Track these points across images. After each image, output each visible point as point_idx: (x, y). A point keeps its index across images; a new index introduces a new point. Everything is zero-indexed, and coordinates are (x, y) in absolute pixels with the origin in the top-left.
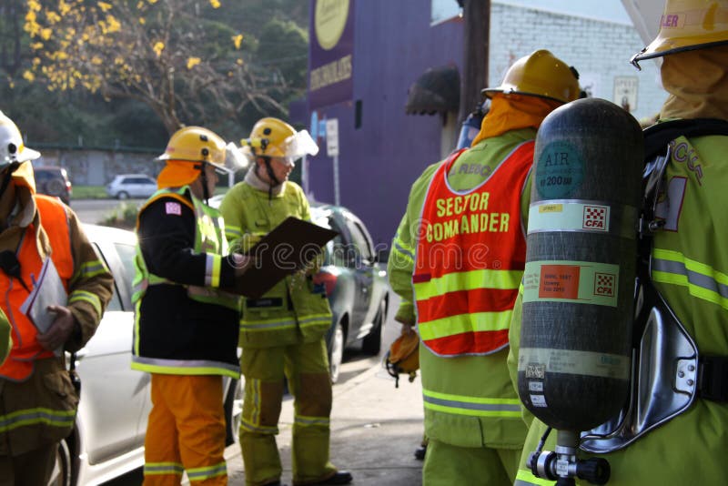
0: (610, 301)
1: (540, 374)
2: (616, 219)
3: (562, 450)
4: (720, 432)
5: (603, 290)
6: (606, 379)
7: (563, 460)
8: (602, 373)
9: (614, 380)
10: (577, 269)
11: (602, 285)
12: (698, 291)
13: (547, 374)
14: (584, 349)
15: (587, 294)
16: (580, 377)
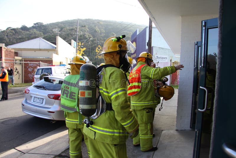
0: (91, 97)
1: (81, 109)
2: (91, 83)
3: (86, 120)
4: (108, 115)
5: (89, 95)
6: (91, 109)
7: (87, 121)
8: (90, 108)
9: (92, 109)
10: (85, 92)
11: (89, 94)
12: (105, 93)
13: (82, 109)
14: (86, 105)
15: (86, 96)
16: (86, 109)
